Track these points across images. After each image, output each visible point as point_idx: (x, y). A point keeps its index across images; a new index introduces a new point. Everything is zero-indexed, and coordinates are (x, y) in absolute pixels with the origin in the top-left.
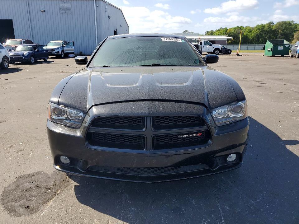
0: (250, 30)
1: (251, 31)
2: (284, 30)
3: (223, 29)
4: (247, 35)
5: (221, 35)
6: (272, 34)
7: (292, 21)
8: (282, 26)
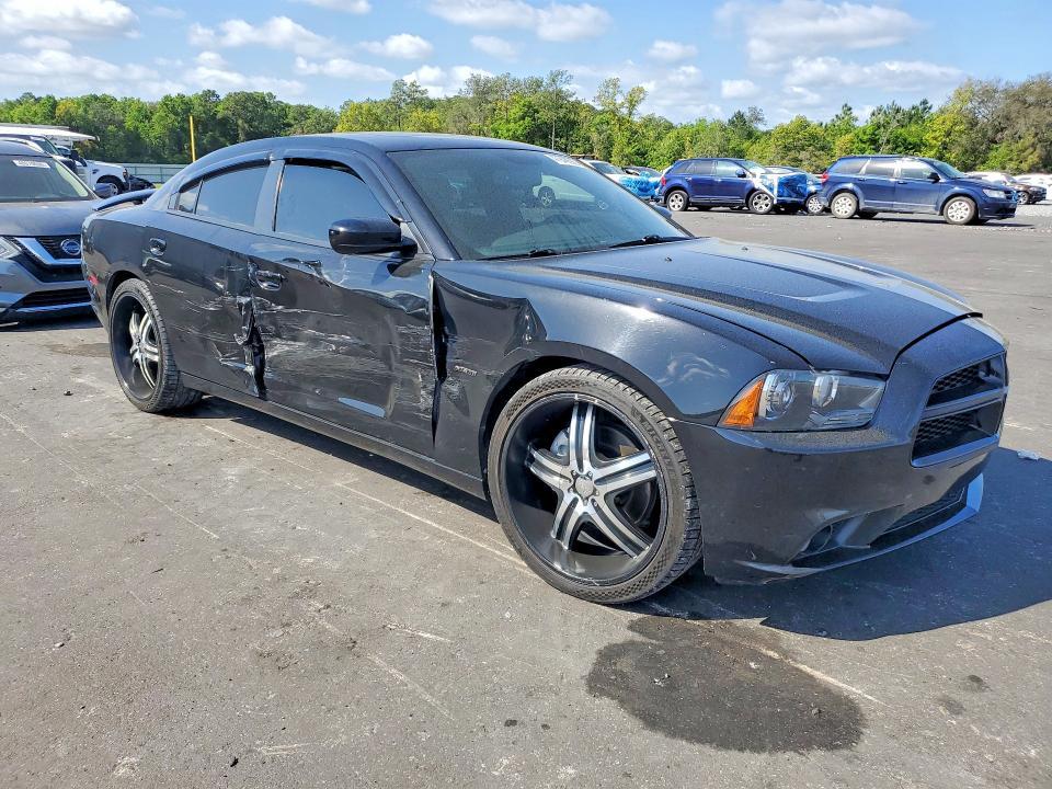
0: (146, 114)
1: (148, 118)
2: (252, 120)
3: (38, 100)
4: (137, 128)
5: (33, 122)
6: (217, 134)
7: (270, 95)
8: (244, 108)
